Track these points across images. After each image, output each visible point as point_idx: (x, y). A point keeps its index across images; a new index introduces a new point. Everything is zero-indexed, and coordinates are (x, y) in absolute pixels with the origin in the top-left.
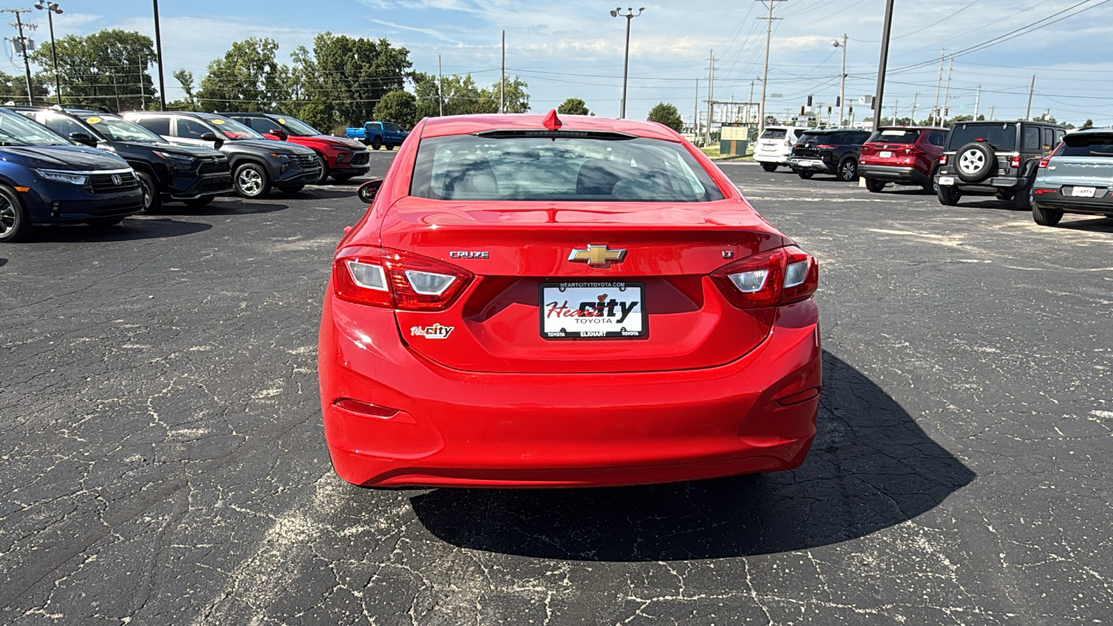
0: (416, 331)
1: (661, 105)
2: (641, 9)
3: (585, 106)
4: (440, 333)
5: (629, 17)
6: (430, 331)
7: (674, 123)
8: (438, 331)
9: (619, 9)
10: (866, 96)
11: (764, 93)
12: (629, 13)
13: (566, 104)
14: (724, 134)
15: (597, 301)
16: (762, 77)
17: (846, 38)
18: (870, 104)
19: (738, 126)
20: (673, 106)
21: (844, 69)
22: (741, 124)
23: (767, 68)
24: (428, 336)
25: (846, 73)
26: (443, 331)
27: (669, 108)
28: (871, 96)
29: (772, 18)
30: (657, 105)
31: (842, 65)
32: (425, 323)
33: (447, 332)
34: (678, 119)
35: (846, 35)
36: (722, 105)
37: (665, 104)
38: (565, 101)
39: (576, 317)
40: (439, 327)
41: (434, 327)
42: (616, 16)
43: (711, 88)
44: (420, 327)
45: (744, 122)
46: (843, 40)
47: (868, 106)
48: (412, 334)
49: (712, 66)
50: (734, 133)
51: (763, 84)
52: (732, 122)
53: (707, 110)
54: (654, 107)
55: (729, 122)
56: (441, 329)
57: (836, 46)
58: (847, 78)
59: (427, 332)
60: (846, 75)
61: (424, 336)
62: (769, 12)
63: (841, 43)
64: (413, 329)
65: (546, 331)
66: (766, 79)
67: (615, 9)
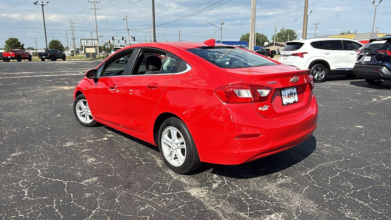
0: (260, 109)
1: (54, 40)
2: (47, 3)
3: (18, 41)
4: (266, 108)
5: (43, 5)
6: (264, 108)
7: (61, 47)
8: (265, 108)
9: (37, 2)
10: (131, 37)
11: (97, 36)
12: (42, 4)
13: (9, 40)
14: (87, 51)
15: (290, 93)
16: (96, 30)
17: (127, 17)
18: (133, 39)
19: (92, 48)
20: (59, 40)
21: (128, 27)
22: (93, 47)
23: (97, 26)
24: (263, 110)
25: (129, 29)
26: (267, 107)
27: (57, 41)
28: (133, 37)
29: (95, 9)
30: (52, 40)
31: (127, 26)
32: (262, 106)
33: (268, 107)
34: (62, 45)
35: (126, 16)
36: (84, 40)
37: (55, 40)
38: (8, 39)
39: (288, 98)
40: (266, 106)
41: (264, 107)
42: (36, 4)
43: (73, 34)
44: (261, 107)
45: (94, 46)
46: (126, 18)
47: (132, 40)
48: (259, 110)
49: (72, 26)
50: (90, 50)
51: (96, 32)
52: (89, 46)
53: (73, 42)
54: (51, 41)
55: (88, 46)
56: (266, 107)
57: (124, 20)
58: (129, 31)
59: (263, 108)
60: (129, 30)
61: (262, 110)
62: (94, 6)
63: (125, 18)
64: (259, 108)
65: (284, 103)
66: (97, 31)
67: (36, 2)
